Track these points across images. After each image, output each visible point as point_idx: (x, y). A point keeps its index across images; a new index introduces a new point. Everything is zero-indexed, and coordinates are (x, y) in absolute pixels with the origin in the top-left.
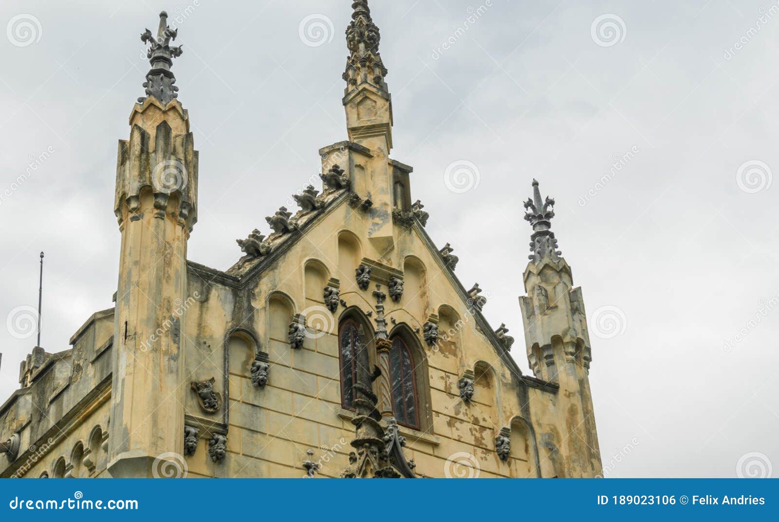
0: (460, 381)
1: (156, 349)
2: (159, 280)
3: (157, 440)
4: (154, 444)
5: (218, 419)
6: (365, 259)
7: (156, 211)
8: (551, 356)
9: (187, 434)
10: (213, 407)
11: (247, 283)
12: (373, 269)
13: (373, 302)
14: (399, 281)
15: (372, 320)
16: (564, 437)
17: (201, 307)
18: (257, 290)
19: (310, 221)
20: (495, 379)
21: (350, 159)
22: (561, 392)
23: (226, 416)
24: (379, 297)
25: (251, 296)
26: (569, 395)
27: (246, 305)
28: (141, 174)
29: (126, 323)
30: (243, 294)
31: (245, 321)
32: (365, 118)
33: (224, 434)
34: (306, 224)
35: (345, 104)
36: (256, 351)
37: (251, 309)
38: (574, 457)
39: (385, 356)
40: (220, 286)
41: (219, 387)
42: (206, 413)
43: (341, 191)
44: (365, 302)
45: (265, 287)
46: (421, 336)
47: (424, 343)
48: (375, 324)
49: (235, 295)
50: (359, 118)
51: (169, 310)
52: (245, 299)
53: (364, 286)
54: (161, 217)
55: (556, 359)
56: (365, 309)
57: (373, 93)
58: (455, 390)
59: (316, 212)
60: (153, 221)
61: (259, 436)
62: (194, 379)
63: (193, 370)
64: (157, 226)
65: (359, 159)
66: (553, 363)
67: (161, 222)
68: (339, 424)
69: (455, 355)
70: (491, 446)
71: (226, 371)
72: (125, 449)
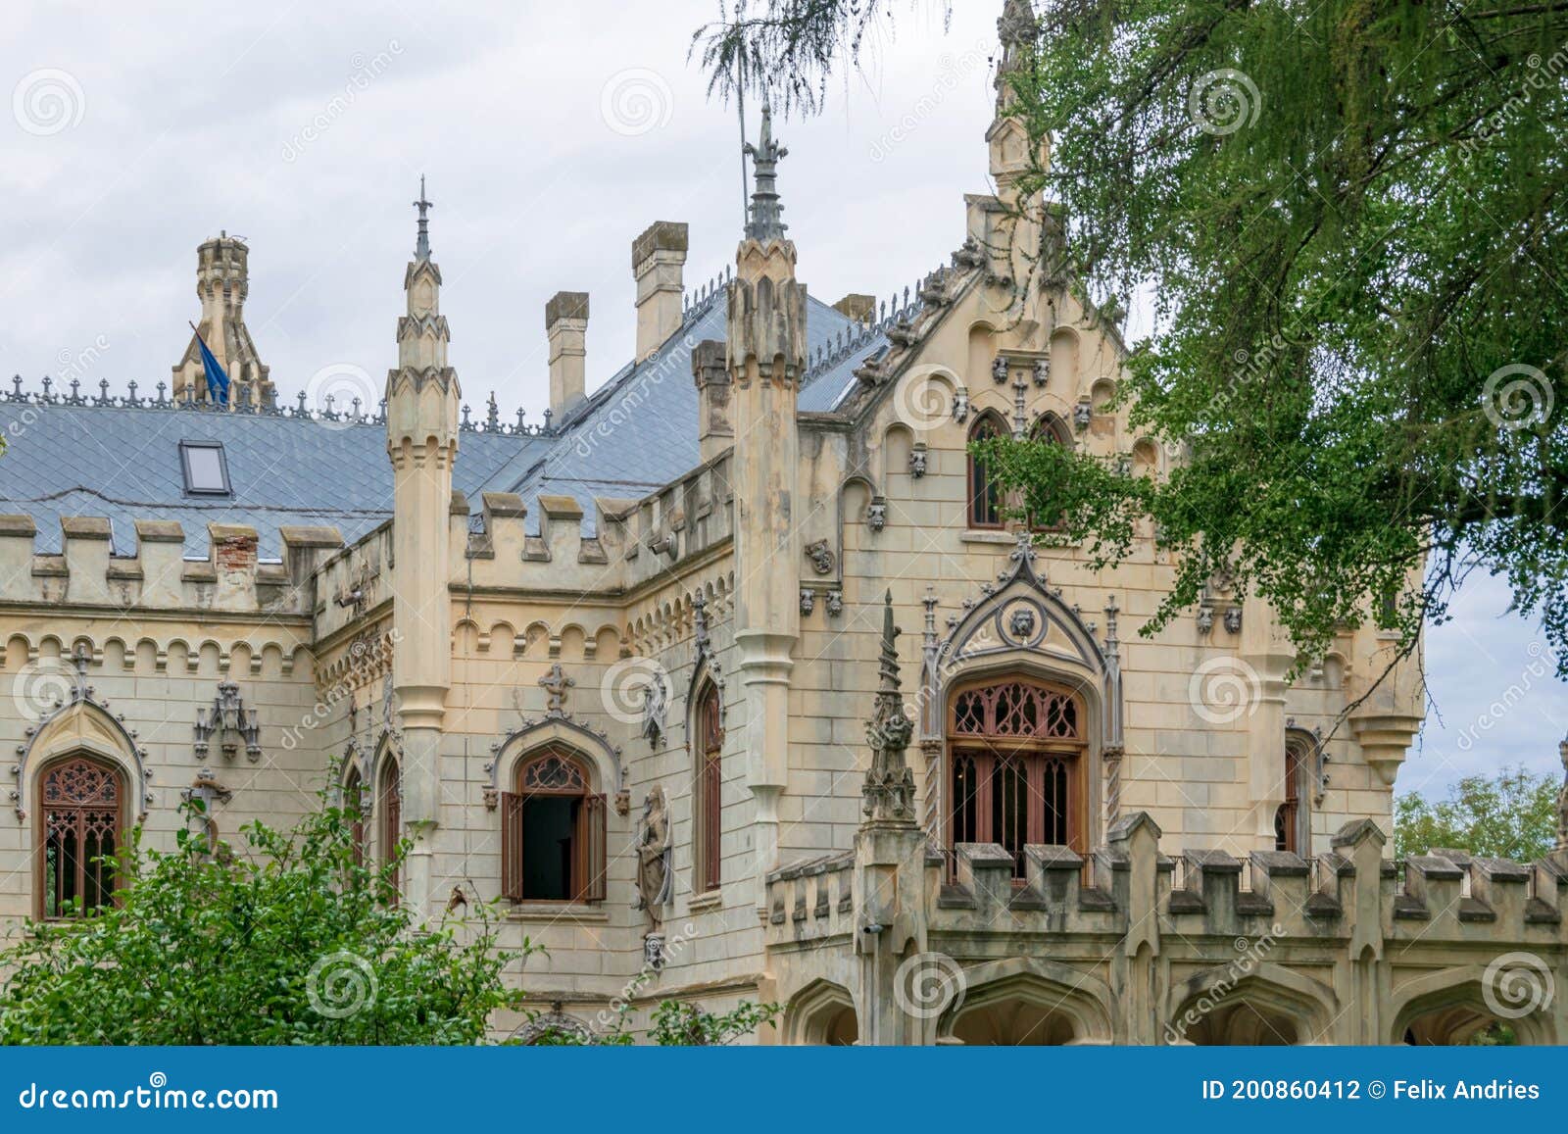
1: (768, 528)
2: (768, 457)
3: (770, 617)
4: (769, 622)
5: (832, 578)
6: (1002, 351)
7: (762, 380)
9: (803, 597)
10: (826, 567)
11: (862, 423)
12: (1011, 359)
13: (1011, 395)
14: (1044, 364)
15: (1009, 419)
17: (814, 464)
18: (873, 428)
19: (935, 325)
20: (1160, 454)
21: (986, 224)
23: (841, 570)
24: (1020, 389)
25: (866, 435)
27: (860, 448)
28: (746, 340)
30: (858, 436)
31: (859, 468)
32: (1009, 161)
33: (839, 589)
34: (930, 332)
35: (988, 140)
36: (871, 496)
37: (866, 452)
40: (833, 434)
41: (833, 546)
42: (820, 574)
43: (975, 272)
44: (1002, 400)
45: (882, 421)
46: (1071, 424)
47: (1073, 432)
48: (1012, 423)
49: (849, 439)
50: (1002, 160)
51: (778, 484)
52: (859, 442)
53: (1001, 381)
54: (766, 386)
56: (1001, 407)
59: (941, 311)
60: (759, 390)
61: (877, 582)
62: (808, 542)
63: (807, 532)
64: (763, 396)
65: (996, 222)
67: (768, 391)
68: (964, 549)
69: (1113, 434)
71: (842, 523)
72: (746, 627)
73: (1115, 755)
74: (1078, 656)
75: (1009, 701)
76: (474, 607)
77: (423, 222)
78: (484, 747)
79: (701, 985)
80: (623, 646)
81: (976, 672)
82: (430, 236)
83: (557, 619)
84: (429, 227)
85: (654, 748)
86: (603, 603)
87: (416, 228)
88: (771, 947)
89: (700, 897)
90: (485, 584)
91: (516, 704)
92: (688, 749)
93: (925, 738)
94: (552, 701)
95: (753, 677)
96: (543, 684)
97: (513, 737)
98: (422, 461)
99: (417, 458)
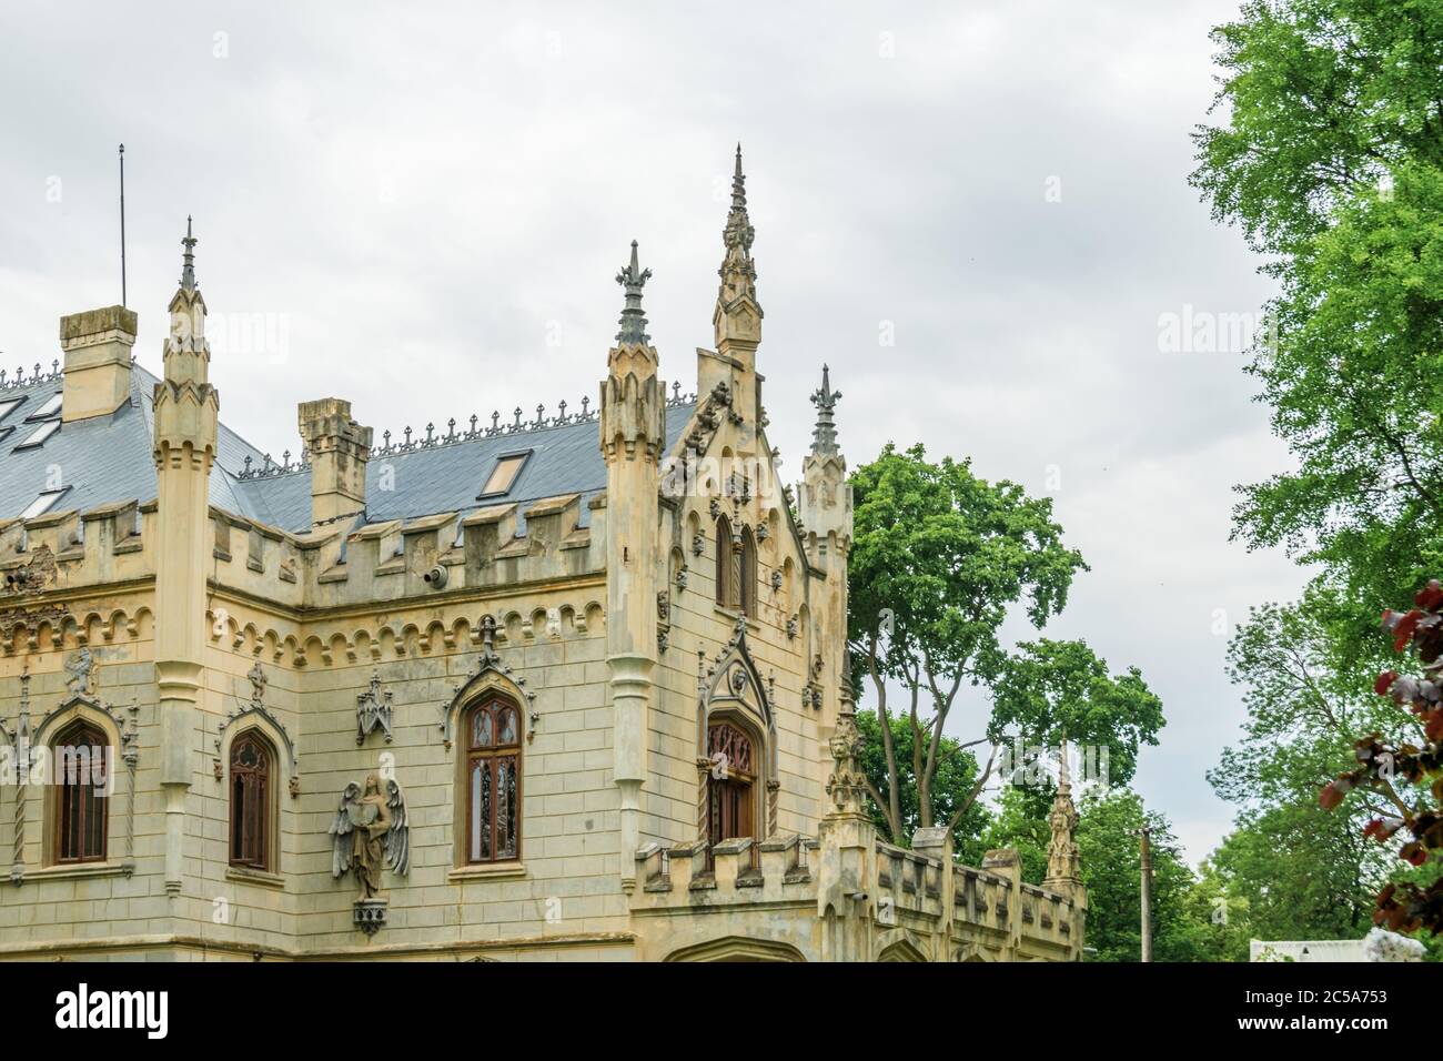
0: (774, 574)
5: (667, 621)
7: (647, 456)
8: (825, 547)
9: (657, 635)
10: (665, 612)
11: (680, 505)
13: (733, 507)
15: (732, 524)
16: (826, 618)
18: (683, 511)
20: (793, 571)
21: (732, 375)
22: (828, 579)
23: (670, 618)
25: (681, 516)
26: (834, 584)
27: (678, 525)
29: (626, 549)
30: (677, 515)
31: (678, 538)
32: (741, 331)
33: (667, 632)
36: (681, 564)
37: (680, 527)
38: (831, 637)
39: (739, 557)
40: (669, 510)
41: (667, 596)
42: (662, 618)
43: (726, 409)
44: (729, 509)
45: (687, 506)
46: (755, 534)
47: (757, 542)
48: (733, 528)
49: (674, 516)
50: (737, 330)
52: (678, 520)
55: (827, 550)
56: (730, 515)
57: (750, 307)
58: (770, 582)
60: (644, 464)
62: (659, 593)
63: (659, 586)
65: (737, 374)
66: (824, 553)
68: (715, 617)
69: (772, 550)
70: (784, 628)
71: (669, 582)
72: (631, 650)
73: (773, 787)
74: (758, 710)
75: (725, 737)
76: (214, 600)
77: (189, 257)
78: (213, 725)
79: (481, 943)
80: (299, 656)
81: (719, 712)
82: (195, 271)
83: (265, 623)
84: (195, 262)
85: (360, 744)
86: (290, 616)
87: (183, 261)
88: (633, 912)
89: (460, 870)
90: (225, 583)
91: (234, 691)
92: (449, 747)
93: (700, 757)
94: (255, 693)
95: (629, 691)
96: (250, 678)
97: (233, 719)
98: (197, 464)
99: (196, 461)
